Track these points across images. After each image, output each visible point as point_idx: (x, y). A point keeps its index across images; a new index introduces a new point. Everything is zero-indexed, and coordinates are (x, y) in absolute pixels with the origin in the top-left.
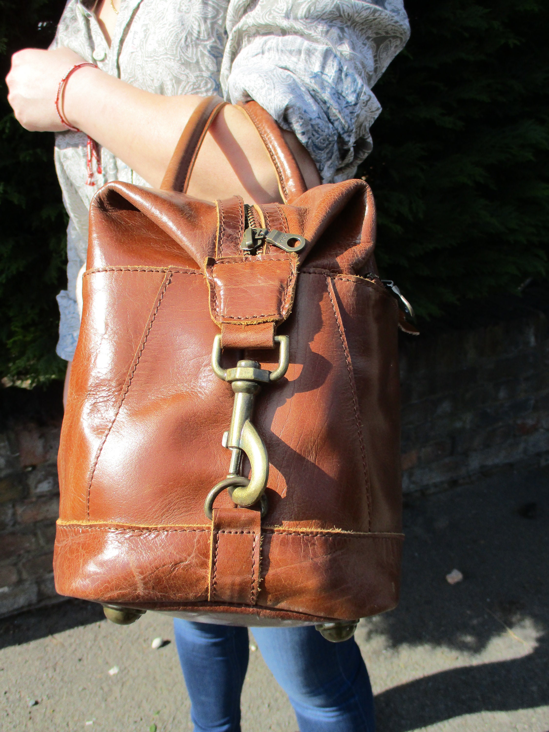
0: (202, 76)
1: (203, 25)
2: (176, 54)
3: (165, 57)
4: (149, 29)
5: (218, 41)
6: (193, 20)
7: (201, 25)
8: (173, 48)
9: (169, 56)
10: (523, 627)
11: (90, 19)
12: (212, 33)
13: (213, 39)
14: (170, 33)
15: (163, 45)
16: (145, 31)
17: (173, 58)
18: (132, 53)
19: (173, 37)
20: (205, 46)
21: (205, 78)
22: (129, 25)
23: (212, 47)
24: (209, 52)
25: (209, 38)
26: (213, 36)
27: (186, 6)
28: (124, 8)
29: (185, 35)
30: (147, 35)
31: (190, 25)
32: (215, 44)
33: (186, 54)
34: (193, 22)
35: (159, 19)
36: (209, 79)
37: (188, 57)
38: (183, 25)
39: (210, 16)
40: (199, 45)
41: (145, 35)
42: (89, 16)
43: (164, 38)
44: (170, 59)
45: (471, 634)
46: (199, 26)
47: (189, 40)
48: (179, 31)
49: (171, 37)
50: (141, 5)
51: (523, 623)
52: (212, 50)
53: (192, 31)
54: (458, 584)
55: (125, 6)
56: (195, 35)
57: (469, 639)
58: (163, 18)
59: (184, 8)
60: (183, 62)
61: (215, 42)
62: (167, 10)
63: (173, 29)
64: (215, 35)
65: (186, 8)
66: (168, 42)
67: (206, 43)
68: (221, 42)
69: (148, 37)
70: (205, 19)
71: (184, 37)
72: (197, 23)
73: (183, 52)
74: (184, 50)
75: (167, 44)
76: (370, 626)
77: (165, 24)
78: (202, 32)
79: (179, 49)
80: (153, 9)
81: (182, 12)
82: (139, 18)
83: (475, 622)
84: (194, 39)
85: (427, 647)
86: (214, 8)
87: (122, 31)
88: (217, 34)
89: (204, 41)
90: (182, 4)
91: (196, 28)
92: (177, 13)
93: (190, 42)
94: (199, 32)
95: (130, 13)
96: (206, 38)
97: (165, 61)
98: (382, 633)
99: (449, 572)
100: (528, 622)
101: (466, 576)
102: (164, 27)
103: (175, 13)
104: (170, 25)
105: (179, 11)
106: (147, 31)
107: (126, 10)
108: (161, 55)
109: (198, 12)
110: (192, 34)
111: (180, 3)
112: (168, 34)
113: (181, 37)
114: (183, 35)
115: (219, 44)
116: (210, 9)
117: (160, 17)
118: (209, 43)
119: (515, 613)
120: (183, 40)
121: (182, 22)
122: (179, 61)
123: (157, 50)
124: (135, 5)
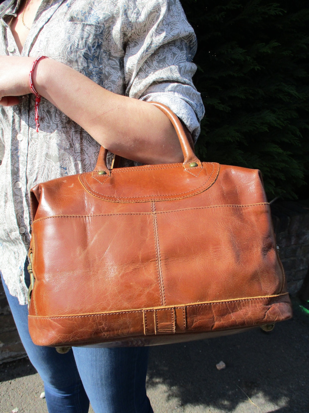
0: (78, 69)
1: (81, 41)
2: (65, 56)
3: (59, 57)
4: (49, 41)
5: (88, 50)
6: (76, 38)
7: (80, 40)
8: (64, 52)
9: (61, 57)
10: (258, 397)
11: (7, 28)
12: (85, 46)
13: (86, 49)
14: (61, 44)
15: (58, 51)
16: (47, 41)
17: (63, 58)
18: (38, 52)
19: (63, 46)
20: (81, 52)
21: (80, 70)
22: (37, 37)
23: (85, 53)
24: (83, 56)
25: (83, 48)
26: (86, 48)
27: (72, 31)
28: (34, 27)
29: (70, 46)
30: (48, 43)
31: (74, 41)
32: (87, 52)
33: (71, 56)
34: (76, 39)
35: (55, 36)
36: (82, 70)
37: (72, 58)
38: (69, 40)
39: (85, 37)
40: (78, 51)
41: (47, 44)
42: (7, 27)
43: (59, 46)
44: (62, 58)
45: (228, 400)
46: (79, 41)
47: (72, 48)
48: (67, 43)
49: (62, 46)
50: (44, 26)
51: (258, 395)
52: (85, 55)
53: (75, 43)
54: (222, 370)
55: (35, 26)
56: (76, 46)
57: (226, 403)
58: (58, 36)
59: (71, 31)
60: (69, 60)
61: (87, 51)
62: (61, 31)
63: (64, 42)
64: (87, 47)
65: (72, 32)
66: (61, 49)
67: (82, 50)
68: (90, 52)
69: (49, 45)
70: (82, 38)
71: (70, 47)
72: (77, 40)
73: (69, 55)
74: (70, 54)
75: (60, 50)
76: (170, 393)
77: (59, 39)
78: (80, 45)
79: (67, 53)
80: (52, 30)
81: (70, 33)
82: (44, 33)
83: (230, 393)
84: (75, 48)
85: (202, 406)
86: (87, 33)
87: (32, 39)
88: (88, 47)
89: (81, 49)
90: (70, 30)
91: (77, 42)
92: (67, 34)
93: (73, 49)
94: (78, 44)
95: (38, 30)
96: (82, 48)
97: (58, 60)
98: (176, 396)
99: (218, 363)
100: (260, 395)
101: (227, 365)
102: (58, 41)
103: (66, 34)
104: (62, 40)
105: (68, 33)
106: (48, 41)
107: (36, 28)
108: (57, 56)
109: (78, 34)
110: (74, 45)
111: (69, 29)
112: (60, 45)
113: (68, 47)
114: (69, 45)
115: (89, 52)
116: (85, 33)
117: (56, 35)
118: (83, 51)
119: (254, 389)
120: (69, 48)
121: (69, 39)
122: (66, 59)
123: (54, 53)
124: (41, 26)
